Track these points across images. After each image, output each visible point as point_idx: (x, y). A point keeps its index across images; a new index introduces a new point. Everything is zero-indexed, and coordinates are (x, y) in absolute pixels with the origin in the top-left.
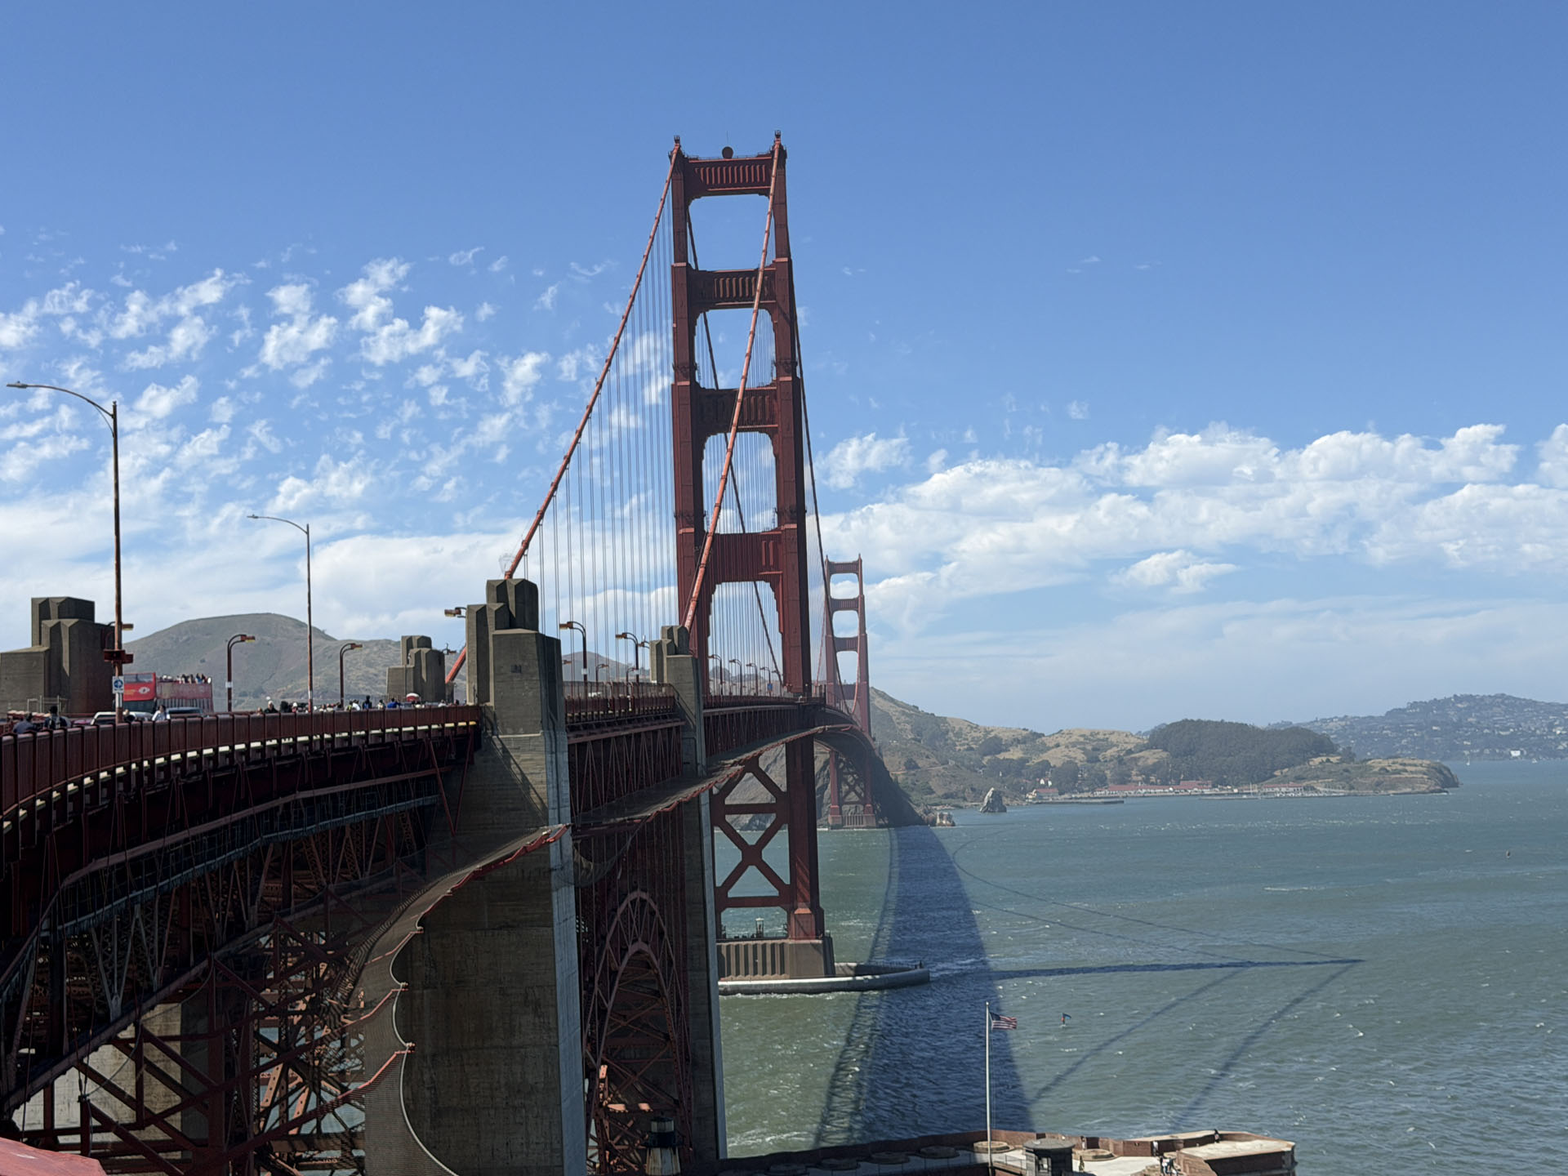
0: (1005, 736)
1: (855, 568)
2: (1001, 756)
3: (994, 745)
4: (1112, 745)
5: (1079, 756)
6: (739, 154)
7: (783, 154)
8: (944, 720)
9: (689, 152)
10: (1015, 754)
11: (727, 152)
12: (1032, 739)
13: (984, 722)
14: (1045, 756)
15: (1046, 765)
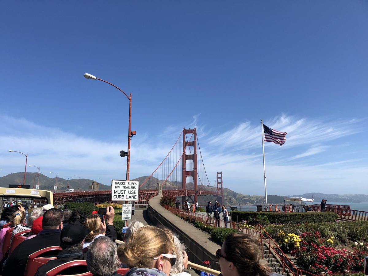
0: (245, 196)
1: (221, 173)
2: (244, 199)
3: (244, 197)
4: (260, 198)
5: (255, 199)
6: (191, 129)
7: (195, 129)
8: (237, 193)
9: (185, 129)
10: (247, 198)
11: (190, 129)
12: (249, 197)
13: (243, 194)
14: (250, 199)
15: (251, 200)
